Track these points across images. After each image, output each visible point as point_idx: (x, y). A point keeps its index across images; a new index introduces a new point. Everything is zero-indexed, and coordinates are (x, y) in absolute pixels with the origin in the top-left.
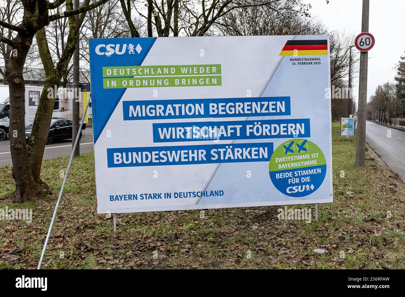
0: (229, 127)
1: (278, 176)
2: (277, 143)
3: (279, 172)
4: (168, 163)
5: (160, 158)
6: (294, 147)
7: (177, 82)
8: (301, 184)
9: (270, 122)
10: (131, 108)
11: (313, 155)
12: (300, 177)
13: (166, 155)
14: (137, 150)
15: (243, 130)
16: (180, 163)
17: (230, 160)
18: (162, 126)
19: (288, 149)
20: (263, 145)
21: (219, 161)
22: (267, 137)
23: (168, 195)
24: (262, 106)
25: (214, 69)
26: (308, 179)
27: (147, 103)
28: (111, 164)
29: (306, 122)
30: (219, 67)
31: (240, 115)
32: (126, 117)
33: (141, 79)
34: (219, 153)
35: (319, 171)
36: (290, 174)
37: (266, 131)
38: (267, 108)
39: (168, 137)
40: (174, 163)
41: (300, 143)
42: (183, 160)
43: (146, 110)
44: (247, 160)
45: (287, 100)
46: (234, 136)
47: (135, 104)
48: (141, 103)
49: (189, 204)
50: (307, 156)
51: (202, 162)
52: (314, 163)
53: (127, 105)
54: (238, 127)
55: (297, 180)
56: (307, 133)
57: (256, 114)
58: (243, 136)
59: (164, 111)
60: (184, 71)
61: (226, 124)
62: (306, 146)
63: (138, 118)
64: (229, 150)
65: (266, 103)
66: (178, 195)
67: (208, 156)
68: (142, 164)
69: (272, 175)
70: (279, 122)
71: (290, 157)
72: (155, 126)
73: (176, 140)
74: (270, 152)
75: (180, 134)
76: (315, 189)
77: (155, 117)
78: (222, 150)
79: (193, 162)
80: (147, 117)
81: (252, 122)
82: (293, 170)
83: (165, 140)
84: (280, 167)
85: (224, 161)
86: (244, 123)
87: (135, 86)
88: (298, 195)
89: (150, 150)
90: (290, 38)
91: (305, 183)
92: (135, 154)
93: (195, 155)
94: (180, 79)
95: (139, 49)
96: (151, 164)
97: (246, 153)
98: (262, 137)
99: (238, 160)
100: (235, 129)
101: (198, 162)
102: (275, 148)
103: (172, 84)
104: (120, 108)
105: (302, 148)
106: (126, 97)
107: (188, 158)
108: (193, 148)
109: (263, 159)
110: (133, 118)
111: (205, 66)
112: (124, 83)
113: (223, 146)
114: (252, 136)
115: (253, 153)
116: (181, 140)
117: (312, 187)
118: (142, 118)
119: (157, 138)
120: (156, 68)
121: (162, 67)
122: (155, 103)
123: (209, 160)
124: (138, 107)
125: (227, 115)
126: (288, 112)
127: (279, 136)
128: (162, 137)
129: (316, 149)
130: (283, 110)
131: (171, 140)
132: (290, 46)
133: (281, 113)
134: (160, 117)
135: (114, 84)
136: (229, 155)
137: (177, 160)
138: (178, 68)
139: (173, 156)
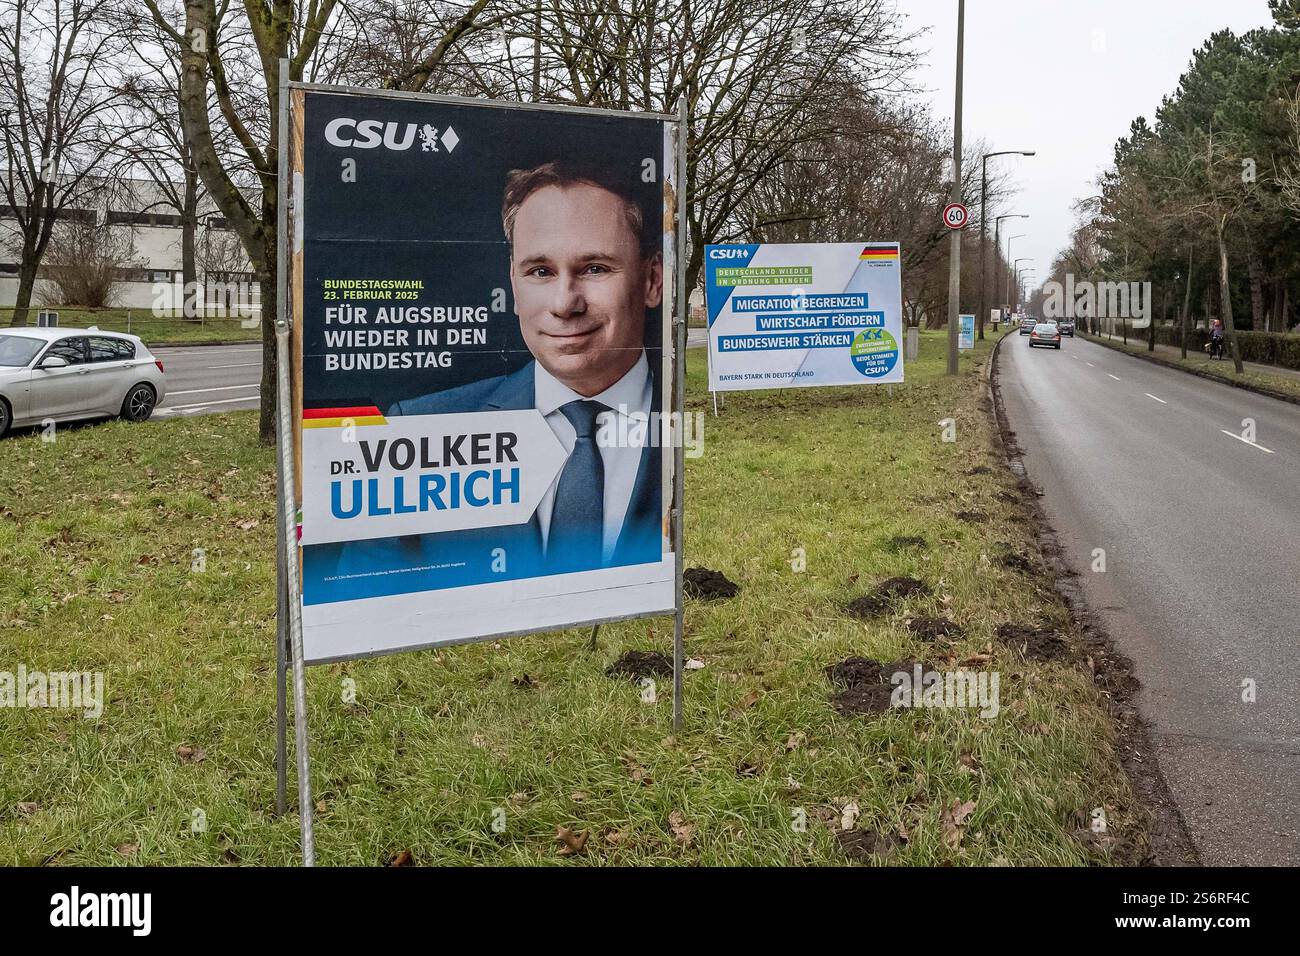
0: (818, 318)
1: (858, 359)
2: (858, 332)
3: (859, 356)
4: (768, 348)
5: (762, 344)
6: (872, 335)
7: (776, 281)
8: (876, 366)
9: (851, 314)
10: (739, 302)
11: (888, 342)
12: (876, 360)
13: (767, 342)
14: (743, 337)
15: (830, 321)
16: (778, 348)
17: (819, 346)
18: (764, 317)
19: (867, 337)
20: (846, 334)
21: (810, 346)
22: (849, 326)
23: (768, 376)
24: (845, 301)
25: (806, 270)
26: (883, 362)
27: (752, 298)
28: (721, 349)
29: (881, 314)
30: (810, 269)
31: (827, 308)
32: (735, 310)
33: (747, 279)
34: (810, 340)
35: (892, 355)
36: (868, 358)
37: (848, 322)
38: (849, 303)
39: (769, 326)
40: (773, 348)
41: (876, 331)
42: (781, 345)
43: (751, 304)
44: (833, 346)
45: (865, 296)
46: (822, 326)
47: (742, 299)
48: (747, 298)
49: (785, 383)
50: (882, 343)
51: (797, 347)
52: (887, 348)
53: (735, 300)
54: (826, 318)
55: (874, 363)
56: (882, 324)
57: (840, 308)
58: (830, 325)
59: (766, 305)
60: (781, 271)
61: (815, 316)
62: (882, 334)
63: (744, 311)
64: (818, 338)
65: (848, 299)
66: (777, 375)
67: (801, 342)
68: (747, 349)
69: (854, 358)
70: (859, 314)
71: (869, 343)
72: (758, 318)
73: (775, 329)
74: (852, 340)
75: (778, 324)
76: (889, 370)
77: (758, 310)
78: (812, 338)
79: (789, 347)
80: (752, 310)
81: (837, 314)
82: (871, 355)
83: (766, 329)
84: (860, 352)
85: (814, 347)
86: (831, 315)
87: (742, 284)
88: (875, 375)
89: (754, 337)
90: (868, 244)
91: (881, 366)
92: (741, 341)
93: (791, 342)
94: (779, 278)
95: (746, 254)
96: (754, 349)
97: (832, 340)
98: (844, 326)
99: (826, 346)
100: (823, 320)
101: (793, 348)
102: (855, 336)
103: (772, 283)
104: (730, 300)
105: (877, 335)
106: (735, 293)
107: (784, 344)
108: (789, 336)
109: (846, 345)
110: (740, 311)
111: (799, 268)
112: (733, 283)
113: (813, 334)
114: (837, 326)
115: (838, 340)
116: (779, 329)
117: (887, 369)
118: (748, 311)
119: (759, 327)
120: (759, 269)
121: (764, 269)
122: (758, 298)
123: (801, 345)
124: (745, 302)
125: (817, 308)
126: (866, 306)
127: (859, 326)
128: (764, 327)
129: (889, 337)
130: (862, 304)
131: (771, 329)
132: (868, 251)
133: (861, 307)
134: (763, 310)
135: (725, 283)
136: (818, 341)
137: (776, 346)
138: (777, 270)
139: (773, 342)
